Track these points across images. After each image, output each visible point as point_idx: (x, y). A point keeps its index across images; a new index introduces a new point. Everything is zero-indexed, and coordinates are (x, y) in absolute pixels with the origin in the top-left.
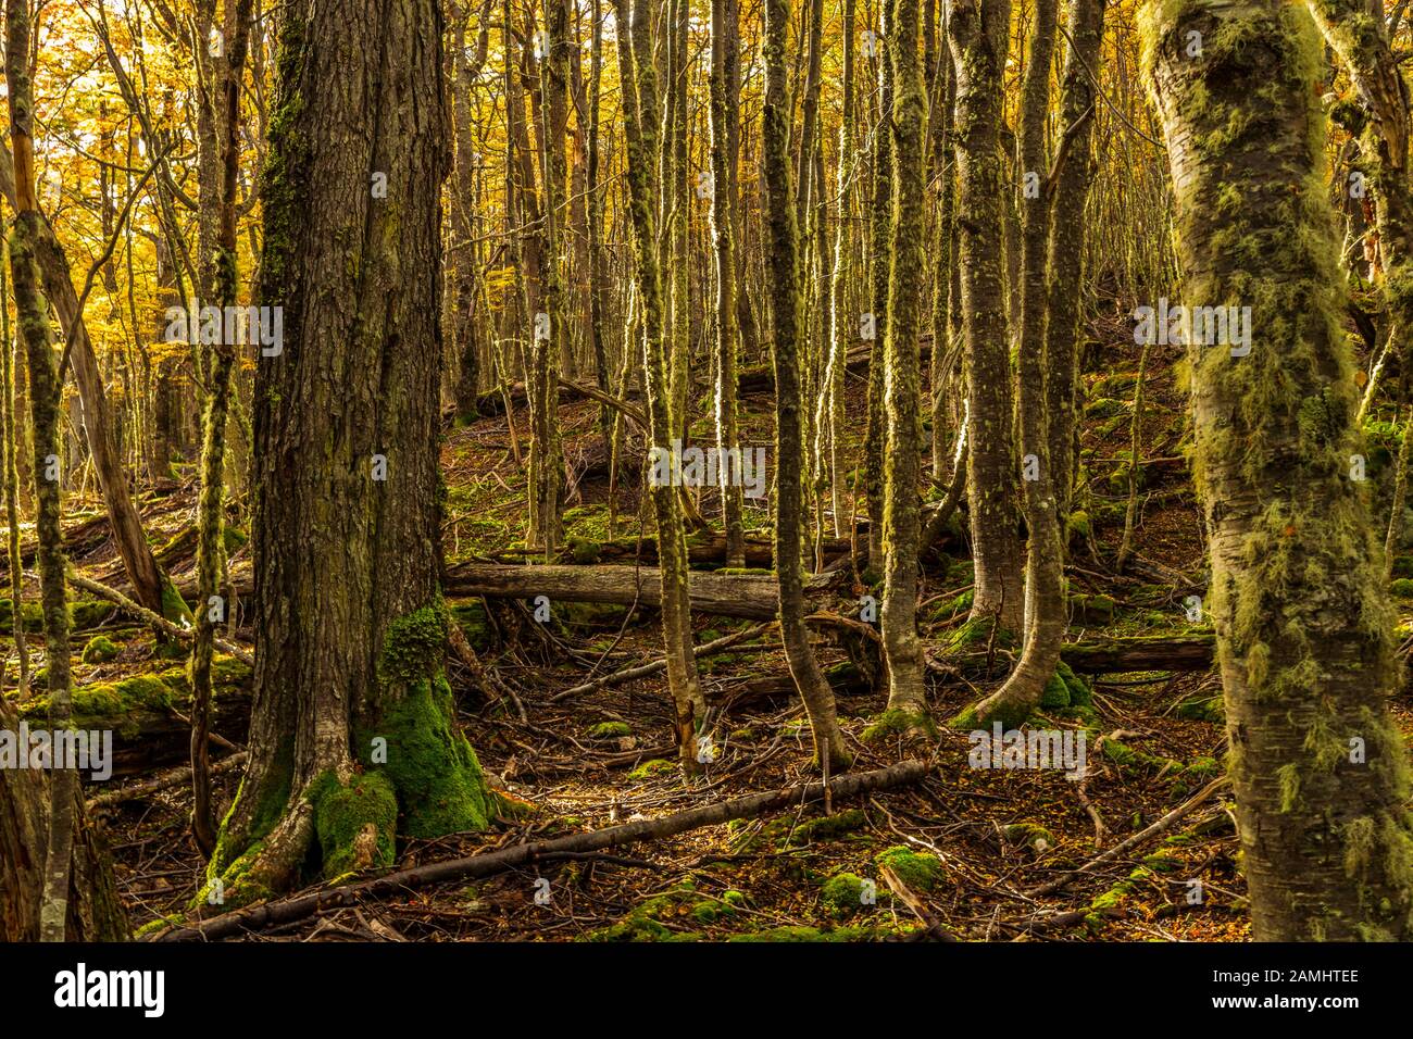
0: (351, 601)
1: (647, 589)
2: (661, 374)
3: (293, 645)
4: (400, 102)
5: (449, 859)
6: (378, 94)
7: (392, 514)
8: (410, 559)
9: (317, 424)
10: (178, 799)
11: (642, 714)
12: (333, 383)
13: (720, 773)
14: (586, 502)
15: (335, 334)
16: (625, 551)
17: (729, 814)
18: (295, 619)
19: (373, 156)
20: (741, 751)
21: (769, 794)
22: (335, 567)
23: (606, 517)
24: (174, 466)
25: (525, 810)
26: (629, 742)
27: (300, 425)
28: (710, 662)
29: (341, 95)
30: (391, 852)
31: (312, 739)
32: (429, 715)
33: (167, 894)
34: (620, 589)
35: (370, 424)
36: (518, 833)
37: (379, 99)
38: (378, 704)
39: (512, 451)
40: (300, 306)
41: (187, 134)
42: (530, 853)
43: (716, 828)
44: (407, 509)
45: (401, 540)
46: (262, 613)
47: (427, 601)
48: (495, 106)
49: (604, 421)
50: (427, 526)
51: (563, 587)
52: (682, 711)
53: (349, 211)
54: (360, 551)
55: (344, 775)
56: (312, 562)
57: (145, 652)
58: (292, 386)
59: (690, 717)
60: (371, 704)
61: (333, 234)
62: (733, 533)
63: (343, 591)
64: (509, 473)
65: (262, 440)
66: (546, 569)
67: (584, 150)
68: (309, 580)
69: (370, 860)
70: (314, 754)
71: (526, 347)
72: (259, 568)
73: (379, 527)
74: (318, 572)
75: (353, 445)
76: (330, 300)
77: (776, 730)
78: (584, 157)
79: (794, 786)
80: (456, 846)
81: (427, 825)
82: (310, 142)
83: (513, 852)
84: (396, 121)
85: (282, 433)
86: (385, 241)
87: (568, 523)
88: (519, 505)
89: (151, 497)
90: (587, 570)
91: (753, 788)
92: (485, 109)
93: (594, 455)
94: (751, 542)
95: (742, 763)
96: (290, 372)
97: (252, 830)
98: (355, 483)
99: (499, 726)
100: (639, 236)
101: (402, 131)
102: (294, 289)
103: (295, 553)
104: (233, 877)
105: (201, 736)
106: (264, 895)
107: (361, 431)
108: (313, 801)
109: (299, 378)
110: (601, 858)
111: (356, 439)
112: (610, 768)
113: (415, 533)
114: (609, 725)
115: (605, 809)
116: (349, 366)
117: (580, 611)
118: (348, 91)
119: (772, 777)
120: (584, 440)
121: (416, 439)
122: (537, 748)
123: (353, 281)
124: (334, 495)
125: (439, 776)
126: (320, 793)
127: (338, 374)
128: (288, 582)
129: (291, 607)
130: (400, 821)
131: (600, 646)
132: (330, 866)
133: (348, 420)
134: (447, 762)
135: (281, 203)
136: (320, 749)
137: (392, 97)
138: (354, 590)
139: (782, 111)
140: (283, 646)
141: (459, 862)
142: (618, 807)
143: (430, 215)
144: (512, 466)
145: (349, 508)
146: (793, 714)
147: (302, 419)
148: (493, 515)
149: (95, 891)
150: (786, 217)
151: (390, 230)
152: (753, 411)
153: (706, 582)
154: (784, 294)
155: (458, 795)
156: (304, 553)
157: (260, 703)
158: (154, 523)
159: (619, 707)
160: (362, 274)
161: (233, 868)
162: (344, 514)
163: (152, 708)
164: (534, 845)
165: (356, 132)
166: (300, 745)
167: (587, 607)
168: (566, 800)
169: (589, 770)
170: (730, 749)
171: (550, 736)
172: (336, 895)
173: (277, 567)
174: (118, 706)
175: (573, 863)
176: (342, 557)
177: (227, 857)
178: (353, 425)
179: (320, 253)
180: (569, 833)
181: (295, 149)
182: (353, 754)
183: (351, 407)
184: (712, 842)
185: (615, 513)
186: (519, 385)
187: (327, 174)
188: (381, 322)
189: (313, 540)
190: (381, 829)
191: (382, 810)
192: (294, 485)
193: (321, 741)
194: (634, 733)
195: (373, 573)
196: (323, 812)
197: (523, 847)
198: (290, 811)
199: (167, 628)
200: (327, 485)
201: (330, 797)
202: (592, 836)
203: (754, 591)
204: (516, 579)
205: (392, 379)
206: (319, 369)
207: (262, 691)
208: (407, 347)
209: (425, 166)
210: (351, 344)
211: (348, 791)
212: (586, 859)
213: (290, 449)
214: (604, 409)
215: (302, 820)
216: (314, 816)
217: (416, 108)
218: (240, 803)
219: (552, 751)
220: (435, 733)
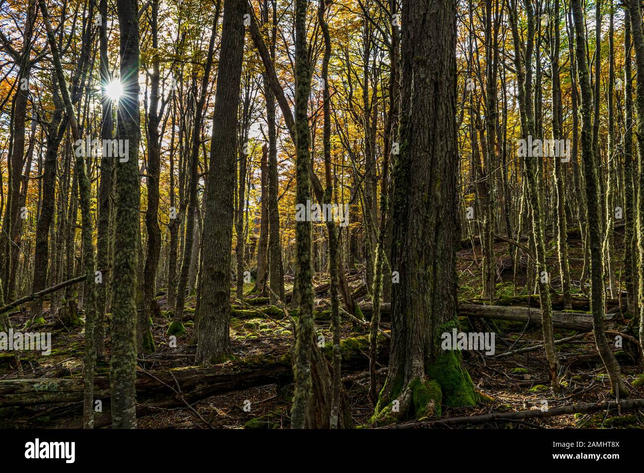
0: (425, 317)
1: (533, 317)
2: (540, 235)
3: (405, 331)
4: (441, 140)
5: (462, 416)
6: (433, 138)
7: (439, 286)
8: (446, 303)
9: (413, 253)
10: (362, 382)
11: (532, 366)
12: (418, 239)
13: (569, 393)
14: (504, 281)
15: (419, 222)
16: (522, 301)
17: (574, 411)
18: (405, 322)
19: (432, 160)
20: (577, 385)
21: (592, 404)
22: (419, 304)
23: (513, 287)
24: (356, 265)
25: (490, 400)
26: (528, 376)
27: (407, 254)
28: (560, 347)
29: (421, 139)
30: (440, 411)
31: (411, 366)
32: (453, 360)
33: (360, 416)
34: (522, 316)
35: (431, 253)
36: (488, 409)
37: (434, 140)
38: (434, 355)
39: (475, 262)
40: (407, 213)
41: (361, 153)
42: (493, 418)
43: (569, 416)
44: (445, 284)
45: (443, 295)
46: (394, 319)
47: (452, 318)
48: (466, 136)
49: (511, 250)
50: (452, 291)
51: (499, 314)
52: (552, 366)
53: (424, 179)
54: (428, 299)
55: (423, 380)
56: (411, 303)
57: (349, 329)
58: (404, 240)
59: (555, 369)
60: (432, 355)
61: (418, 187)
62: (567, 295)
63: (422, 313)
64: (474, 269)
65: (394, 259)
66: (491, 307)
67: (501, 149)
68: (410, 309)
69: (433, 413)
70: (412, 372)
71: (480, 223)
72: (393, 303)
73: (434, 291)
74: (413, 306)
75: (425, 261)
76: (417, 210)
77: (592, 377)
78: (501, 153)
79: (603, 402)
80: (464, 411)
81: (453, 402)
82: (410, 156)
83: (486, 416)
84: (440, 147)
85: (401, 257)
86: (436, 189)
87: (497, 289)
88: (478, 281)
89: (348, 275)
90: (508, 308)
91: (584, 400)
92: (462, 138)
93: (506, 263)
94: (574, 299)
95: (578, 390)
96: (404, 235)
97: (390, 397)
98: (426, 274)
99: (475, 366)
100: (530, 183)
101: (442, 150)
102: (405, 206)
103: (405, 299)
104: (384, 413)
105: (373, 362)
106: (395, 421)
107: (428, 256)
108: (411, 389)
109: (407, 237)
110: (522, 423)
111: (426, 259)
112: (521, 386)
113: (447, 293)
114: (519, 369)
115: (521, 403)
116: (424, 233)
117: (505, 324)
118: (423, 138)
119: (592, 397)
120: (502, 257)
121: (448, 259)
122: (491, 376)
123: (425, 203)
124: (419, 279)
125: (457, 384)
126: (414, 386)
127: (420, 236)
128: (403, 309)
129: (404, 318)
130: (443, 399)
131: (513, 337)
132: (418, 413)
133: (423, 252)
134: (460, 379)
135: (401, 177)
136: (414, 370)
137: (438, 139)
138: (426, 313)
139: (589, 133)
140: (401, 332)
141: (466, 418)
142: (526, 402)
143: (452, 179)
144: (475, 267)
145: (424, 284)
146: (599, 371)
147: (408, 251)
148: (468, 285)
149: (344, 414)
150: (592, 174)
151: (438, 185)
152: (572, 247)
153: (558, 315)
154: (592, 203)
155: (465, 392)
156: (408, 299)
157: (393, 352)
158: (349, 284)
159: (523, 362)
160: (428, 201)
161: (384, 410)
162: (422, 285)
163: (354, 350)
164: (495, 414)
165: (426, 152)
166: (407, 367)
167: (507, 322)
168: (504, 397)
169: (513, 386)
170: (573, 384)
171: (496, 371)
172: (421, 425)
173: (399, 304)
174: (343, 348)
175: (510, 423)
176: (421, 301)
177: (381, 406)
178: (425, 254)
179: (414, 193)
180: (508, 411)
181: (405, 159)
182: (426, 373)
183: (424, 247)
184: (568, 422)
185: (516, 286)
186: (477, 237)
187: (416, 167)
188: (435, 217)
189: (411, 294)
190: (436, 402)
191: (436, 395)
192: (405, 275)
193: (414, 367)
194: (529, 373)
195: (433, 307)
196: (415, 393)
197: (490, 415)
198: (403, 392)
199: (358, 322)
200: (416, 275)
201: (418, 388)
202: (517, 414)
203: (579, 320)
204: (480, 310)
205: (439, 237)
206: (414, 234)
207: (394, 347)
208: (444, 226)
209: (450, 162)
210: (424, 226)
211: (424, 387)
212: (516, 422)
213: (404, 262)
214: (510, 246)
215: (408, 395)
216: (412, 394)
217: (447, 142)
218: (386, 387)
219: (496, 377)
220: (456, 367)
